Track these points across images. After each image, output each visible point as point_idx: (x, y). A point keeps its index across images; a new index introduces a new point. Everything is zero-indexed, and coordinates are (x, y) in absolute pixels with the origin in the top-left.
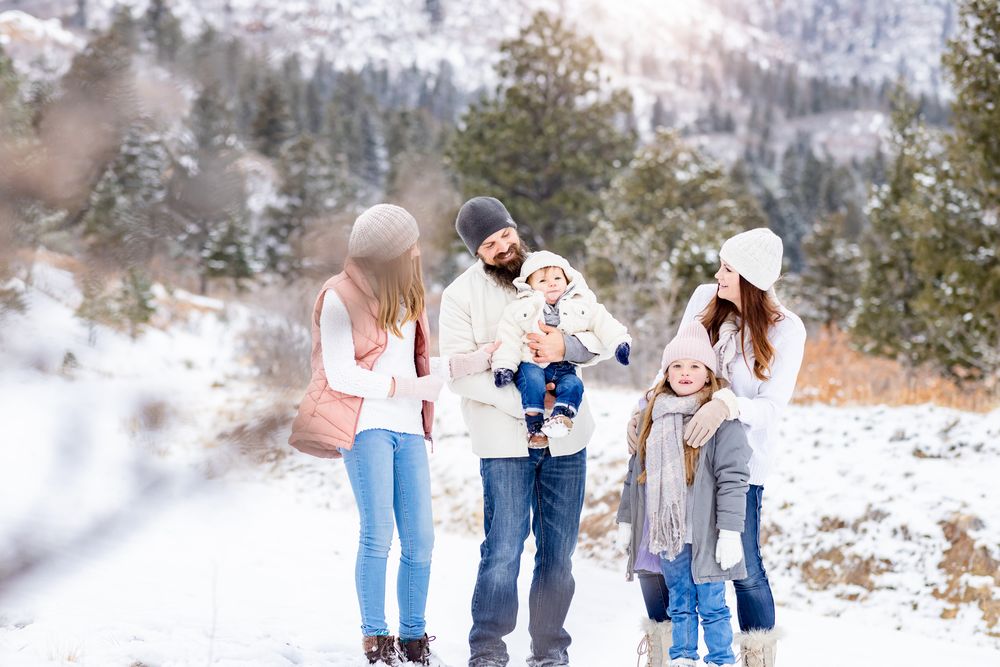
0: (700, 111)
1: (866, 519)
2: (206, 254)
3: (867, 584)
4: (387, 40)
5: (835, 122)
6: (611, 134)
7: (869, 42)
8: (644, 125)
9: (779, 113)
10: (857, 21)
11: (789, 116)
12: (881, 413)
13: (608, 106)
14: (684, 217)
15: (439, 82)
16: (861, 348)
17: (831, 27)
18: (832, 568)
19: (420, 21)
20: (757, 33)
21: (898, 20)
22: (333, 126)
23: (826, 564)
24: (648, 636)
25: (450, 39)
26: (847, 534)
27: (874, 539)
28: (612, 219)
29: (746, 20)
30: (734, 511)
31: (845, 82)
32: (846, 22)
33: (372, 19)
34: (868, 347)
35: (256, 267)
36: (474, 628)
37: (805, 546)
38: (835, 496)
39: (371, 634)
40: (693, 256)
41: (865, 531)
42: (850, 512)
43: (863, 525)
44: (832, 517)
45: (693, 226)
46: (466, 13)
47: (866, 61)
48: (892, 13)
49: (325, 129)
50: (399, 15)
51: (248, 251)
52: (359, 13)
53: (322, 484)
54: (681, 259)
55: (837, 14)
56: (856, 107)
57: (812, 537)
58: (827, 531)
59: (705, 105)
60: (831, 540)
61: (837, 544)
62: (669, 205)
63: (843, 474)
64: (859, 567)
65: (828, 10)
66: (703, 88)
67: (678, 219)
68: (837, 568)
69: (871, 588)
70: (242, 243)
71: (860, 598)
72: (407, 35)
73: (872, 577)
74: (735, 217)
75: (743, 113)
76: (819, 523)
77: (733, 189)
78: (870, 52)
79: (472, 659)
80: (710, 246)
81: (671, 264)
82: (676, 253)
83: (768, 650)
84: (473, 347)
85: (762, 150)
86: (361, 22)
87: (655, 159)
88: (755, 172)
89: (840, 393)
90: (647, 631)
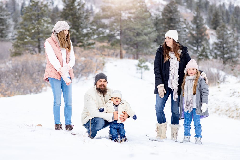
2: (198, 55)
22: (233, 21)
24: (158, 127)
30: (206, 99)
51: (209, 54)
70: (207, 52)
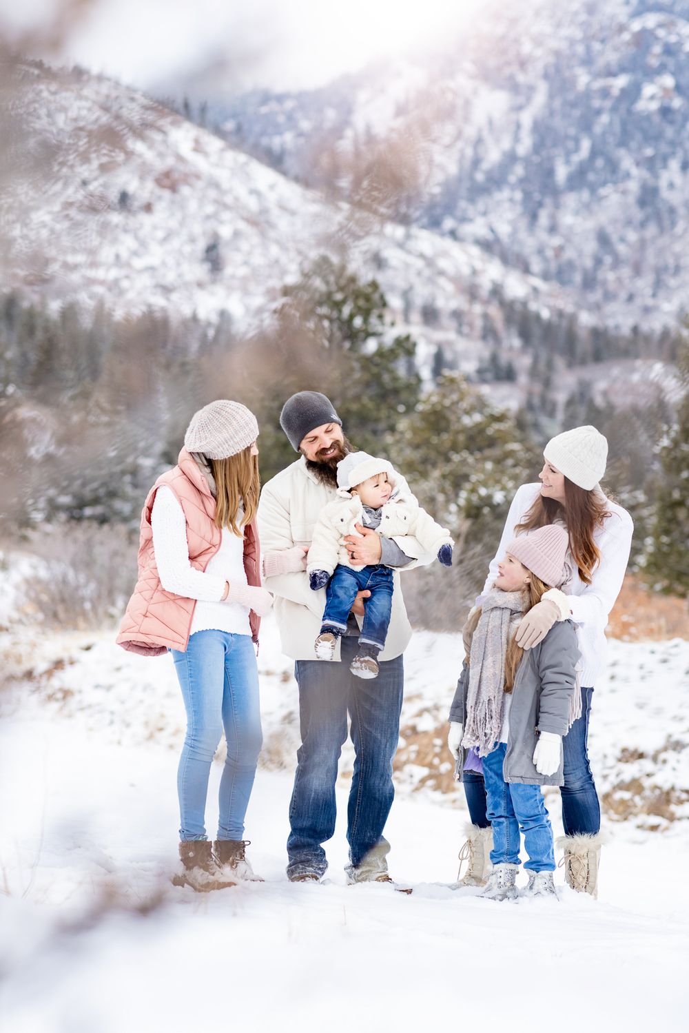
0: (481, 360)
1: (665, 749)
3: (667, 815)
4: (166, 290)
5: (616, 370)
6: (395, 379)
7: (648, 291)
8: (426, 373)
9: (560, 363)
10: (637, 270)
11: (570, 365)
12: (676, 646)
13: (392, 351)
14: (471, 460)
15: (219, 330)
16: (652, 587)
17: (611, 276)
18: (632, 799)
19: (200, 271)
20: (537, 282)
21: (677, 270)
22: (112, 375)
23: (626, 795)
24: (470, 841)
25: (230, 289)
26: (647, 765)
27: (674, 769)
28: (400, 463)
29: (526, 270)
30: (556, 713)
31: (626, 331)
32: (626, 272)
33: (151, 269)
34: (658, 587)
35: (38, 516)
36: (291, 835)
37: (605, 777)
38: (633, 728)
39: (188, 839)
40: (481, 498)
41: (665, 762)
42: (649, 744)
43: (663, 756)
44: (632, 747)
45: (480, 468)
46: (246, 263)
47: (647, 310)
48: (671, 262)
49: (104, 378)
50: (178, 264)
52: (138, 263)
53: (112, 723)
54: (468, 500)
55: (617, 263)
56: (637, 357)
57: (611, 768)
58: (627, 762)
59: (486, 354)
60: (631, 771)
61: (637, 775)
62: (455, 448)
63: (641, 706)
64: (659, 799)
65: (608, 260)
66: (484, 337)
67: (464, 462)
68: (637, 799)
69: (672, 818)
71: (661, 828)
72: (186, 285)
73: (673, 808)
74: (521, 460)
75: (524, 362)
76: (618, 754)
77: (517, 433)
78: (650, 302)
79: (290, 866)
80: (498, 487)
81: (458, 506)
82: (463, 495)
83: (592, 855)
84: (289, 544)
85: (544, 400)
86: (140, 272)
87: (440, 403)
88: (536, 420)
89: (633, 630)
90: (470, 837)
